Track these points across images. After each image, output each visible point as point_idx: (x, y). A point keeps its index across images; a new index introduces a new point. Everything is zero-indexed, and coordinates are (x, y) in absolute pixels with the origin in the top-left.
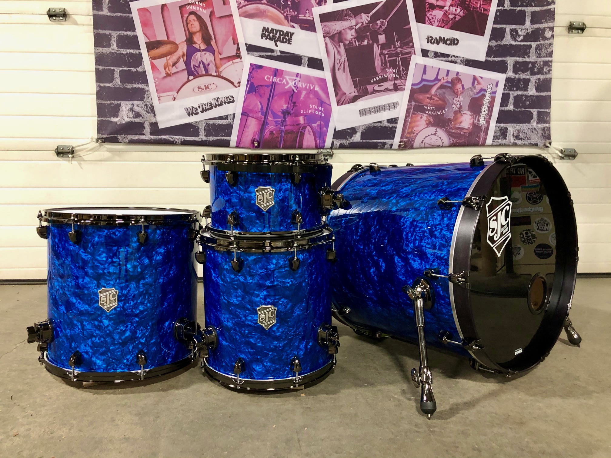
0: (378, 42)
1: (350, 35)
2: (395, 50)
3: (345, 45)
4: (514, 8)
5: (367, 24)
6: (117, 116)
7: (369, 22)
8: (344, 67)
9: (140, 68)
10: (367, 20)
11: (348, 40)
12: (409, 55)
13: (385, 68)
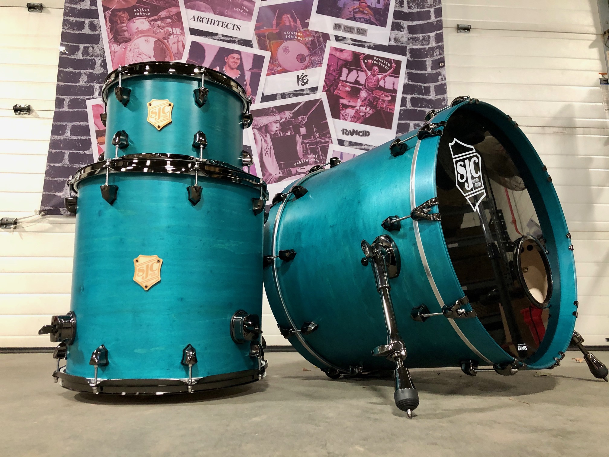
0: (300, 134)
1: (275, 128)
2: (315, 140)
3: (271, 135)
4: (416, 108)
5: (290, 119)
6: (62, 191)
7: (292, 118)
8: (270, 153)
9: (88, 151)
10: (290, 116)
11: (273, 132)
12: (327, 144)
13: (306, 155)
